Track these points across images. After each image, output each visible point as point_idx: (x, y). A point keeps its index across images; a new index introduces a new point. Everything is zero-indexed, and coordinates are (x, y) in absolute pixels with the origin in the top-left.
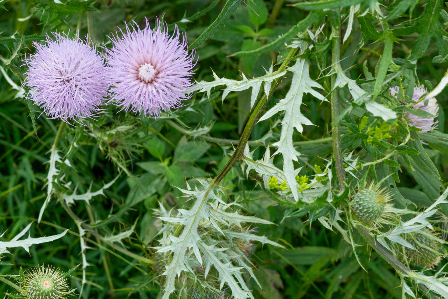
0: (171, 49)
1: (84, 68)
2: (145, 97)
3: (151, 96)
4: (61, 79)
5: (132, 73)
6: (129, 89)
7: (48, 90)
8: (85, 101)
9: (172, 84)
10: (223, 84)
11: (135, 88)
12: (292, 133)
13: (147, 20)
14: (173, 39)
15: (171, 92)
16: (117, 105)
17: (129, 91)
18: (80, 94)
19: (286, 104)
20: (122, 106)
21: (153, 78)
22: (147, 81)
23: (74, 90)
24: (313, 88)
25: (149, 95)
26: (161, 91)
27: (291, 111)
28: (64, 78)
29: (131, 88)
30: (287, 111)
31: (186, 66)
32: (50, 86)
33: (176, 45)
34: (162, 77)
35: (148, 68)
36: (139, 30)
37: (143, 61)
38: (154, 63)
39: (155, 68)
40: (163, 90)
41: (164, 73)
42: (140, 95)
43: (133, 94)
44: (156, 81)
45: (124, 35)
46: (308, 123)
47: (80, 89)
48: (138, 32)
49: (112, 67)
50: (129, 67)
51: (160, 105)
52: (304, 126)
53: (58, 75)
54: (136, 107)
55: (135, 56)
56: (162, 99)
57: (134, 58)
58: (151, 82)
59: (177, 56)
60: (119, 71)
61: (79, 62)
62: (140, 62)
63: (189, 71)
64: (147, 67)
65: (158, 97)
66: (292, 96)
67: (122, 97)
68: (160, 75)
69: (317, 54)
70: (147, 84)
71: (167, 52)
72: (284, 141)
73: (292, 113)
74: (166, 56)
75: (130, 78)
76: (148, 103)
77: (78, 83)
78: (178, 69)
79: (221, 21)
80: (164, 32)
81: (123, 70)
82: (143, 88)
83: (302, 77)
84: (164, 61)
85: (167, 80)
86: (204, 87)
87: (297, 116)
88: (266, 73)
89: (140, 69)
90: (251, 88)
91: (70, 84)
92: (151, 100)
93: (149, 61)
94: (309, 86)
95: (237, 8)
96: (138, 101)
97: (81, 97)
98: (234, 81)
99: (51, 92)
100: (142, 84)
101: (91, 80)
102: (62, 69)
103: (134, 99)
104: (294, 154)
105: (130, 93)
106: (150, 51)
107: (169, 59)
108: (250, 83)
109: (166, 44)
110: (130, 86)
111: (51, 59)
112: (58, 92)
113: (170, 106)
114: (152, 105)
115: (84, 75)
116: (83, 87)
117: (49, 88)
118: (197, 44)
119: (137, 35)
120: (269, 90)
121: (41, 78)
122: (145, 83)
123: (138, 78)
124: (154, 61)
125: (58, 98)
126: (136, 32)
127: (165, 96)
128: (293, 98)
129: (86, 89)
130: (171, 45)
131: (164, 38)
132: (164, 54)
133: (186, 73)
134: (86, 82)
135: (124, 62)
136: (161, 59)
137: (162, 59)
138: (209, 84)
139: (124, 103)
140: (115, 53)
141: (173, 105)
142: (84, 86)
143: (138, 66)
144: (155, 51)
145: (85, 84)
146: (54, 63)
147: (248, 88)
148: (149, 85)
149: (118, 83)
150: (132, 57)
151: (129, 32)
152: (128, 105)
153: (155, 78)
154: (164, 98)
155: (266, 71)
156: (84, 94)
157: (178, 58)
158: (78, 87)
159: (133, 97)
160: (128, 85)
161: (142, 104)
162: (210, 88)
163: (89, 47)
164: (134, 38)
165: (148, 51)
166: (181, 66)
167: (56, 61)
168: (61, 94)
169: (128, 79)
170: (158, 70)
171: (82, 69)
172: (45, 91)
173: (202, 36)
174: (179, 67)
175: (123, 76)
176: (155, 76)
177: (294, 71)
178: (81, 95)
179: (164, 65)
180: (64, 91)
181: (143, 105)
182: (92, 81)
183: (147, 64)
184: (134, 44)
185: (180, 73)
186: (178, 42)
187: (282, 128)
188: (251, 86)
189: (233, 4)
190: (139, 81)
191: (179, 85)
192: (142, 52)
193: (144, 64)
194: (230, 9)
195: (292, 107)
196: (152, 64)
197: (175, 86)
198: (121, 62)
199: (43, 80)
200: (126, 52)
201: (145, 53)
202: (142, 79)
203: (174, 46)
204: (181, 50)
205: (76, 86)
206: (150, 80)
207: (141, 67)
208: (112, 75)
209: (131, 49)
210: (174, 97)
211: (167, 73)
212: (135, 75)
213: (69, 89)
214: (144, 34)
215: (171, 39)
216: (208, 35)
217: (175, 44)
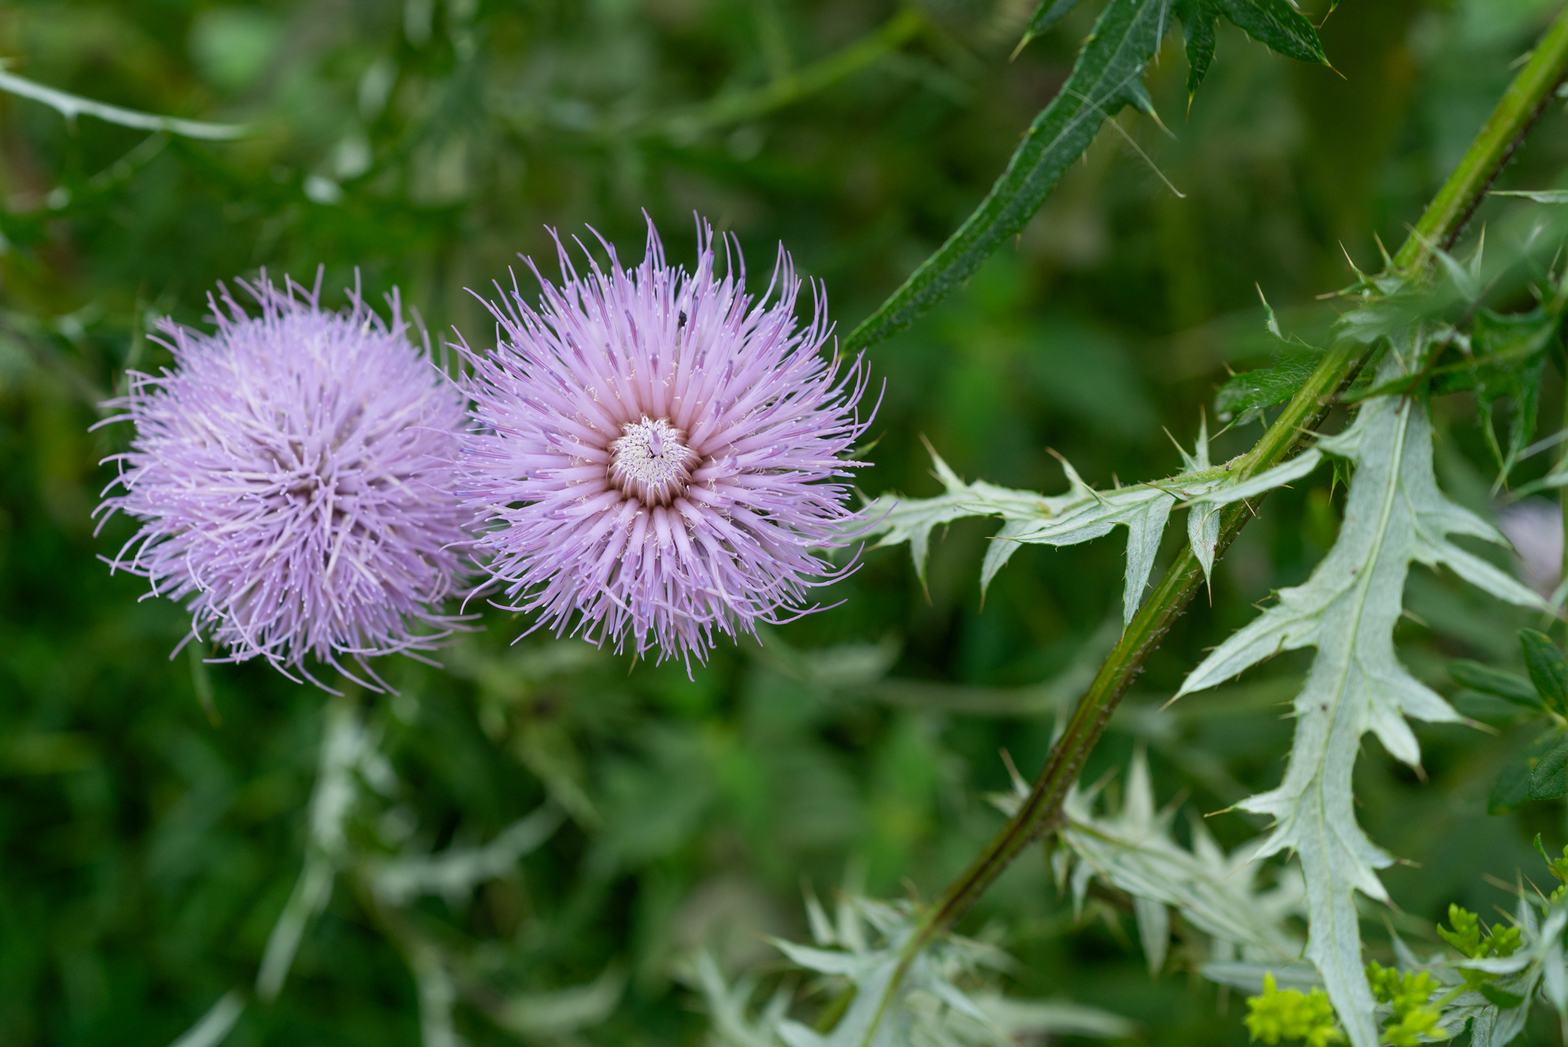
0: (760, 356)
1: (380, 436)
2: (638, 572)
3: (667, 566)
4: (269, 482)
5: (584, 463)
6: (571, 533)
7: (211, 535)
8: (374, 581)
9: (764, 513)
10: (987, 511)
11: (598, 531)
12: (1351, 758)
13: (649, 221)
14: (768, 308)
15: (762, 553)
16: (512, 608)
17: (565, 547)
18: (357, 552)
19: (1317, 615)
20: (540, 610)
21: (678, 485)
22: (650, 498)
23: (327, 532)
24: (1454, 539)
25: (658, 563)
26: (712, 547)
27: (1347, 648)
28: (283, 479)
29: (577, 527)
30: (1323, 646)
31: (829, 431)
32: (222, 513)
33: (783, 335)
34: (718, 482)
35: (657, 440)
36: (616, 269)
37: (633, 409)
38: (683, 418)
39: (685, 439)
40: (725, 543)
41: (727, 461)
42: (617, 565)
43: (587, 558)
44: (691, 500)
45: (548, 287)
46: (1438, 711)
47: (359, 528)
48: (610, 274)
49: (493, 433)
50: (567, 434)
51: (709, 612)
52: (1414, 724)
53: (259, 463)
54: (597, 618)
55: (598, 385)
56: (719, 582)
57: (590, 395)
58: (669, 502)
59: (784, 386)
60: (521, 454)
61: (360, 412)
62: (619, 413)
63: (841, 454)
64: (649, 436)
65: (702, 573)
66: (1348, 581)
67: (535, 572)
68: (711, 472)
69: (1490, 371)
70: (651, 511)
71: (742, 365)
72: (1306, 791)
73: (1354, 659)
74: (737, 383)
75: (574, 483)
76: (655, 599)
77: (348, 502)
78: (792, 443)
79: (1003, 215)
80: (730, 278)
81: (542, 450)
82: (631, 528)
83: (1400, 486)
84: (728, 408)
85: (742, 495)
86: (901, 524)
87: (1378, 674)
88: (1182, 463)
89: (620, 443)
90: (1121, 533)
91: (312, 507)
92: (670, 589)
93: (659, 406)
94: (1435, 530)
95: (1079, 155)
96: (609, 592)
97: (358, 564)
98: (1032, 498)
99: (222, 544)
100: (628, 512)
101: (407, 490)
102: (279, 439)
103: (592, 583)
104: (1362, 857)
105: (568, 555)
106: (665, 360)
107: (749, 401)
108: (1113, 510)
109: (736, 330)
110: (572, 523)
111: (227, 398)
112: (259, 543)
113: (756, 613)
114: (674, 610)
115: (375, 469)
116: (371, 520)
117: (213, 527)
118: (890, 323)
119: (605, 290)
120: (1213, 541)
121: (182, 481)
122: (643, 505)
123: (610, 484)
124: (684, 407)
125: (256, 568)
126: (603, 279)
127: (731, 568)
128: (1353, 587)
129: (382, 530)
130: (760, 336)
131: (727, 301)
132: (728, 377)
133: (824, 464)
134: (385, 496)
135: (545, 411)
136: (714, 398)
137: (720, 394)
138: (919, 512)
139: (544, 597)
140: (508, 373)
141: (769, 610)
142: (375, 516)
143: (610, 429)
144: (686, 361)
145: (381, 509)
146: (244, 415)
147: (1105, 529)
148: (660, 516)
149: (516, 505)
150: (583, 387)
151: (571, 278)
152: (561, 608)
153: (686, 483)
154: (727, 579)
155: (1185, 456)
156: (375, 549)
157: (789, 397)
158: (348, 522)
159: (584, 573)
160: (562, 517)
161: (628, 603)
162: (927, 529)
163: (406, 345)
164: (593, 307)
165: (655, 362)
166: (809, 430)
167: (255, 403)
168: (270, 552)
169: (563, 487)
170: (698, 450)
171: (368, 442)
172: (198, 536)
173: (915, 286)
174: (797, 434)
175: (536, 477)
176: (686, 475)
177: (1359, 457)
178: (363, 557)
179: (725, 428)
180: (281, 541)
181: (631, 611)
182: (409, 492)
183: (649, 423)
184: (593, 333)
185: (801, 462)
186: (790, 326)
187: (1298, 729)
188: (1120, 520)
189: (1065, 131)
190: (612, 496)
191: (797, 518)
192: (630, 367)
193: (639, 423)
194: (1050, 154)
195: (1350, 630)
196: (672, 423)
197: (775, 523)
198: (530, 413)
199: (191, 488)
200: (556, 367)
201: (642, 368)
202: (627, 488)
203: (772, 341)
204: (805, 361)
205: (339, 514)
206: (665, 495)
207: (623, 434)
208: (493, 471)
209: (578, 353)
210: (773, 570)
211: (744, 460)
212: (596, 471)
213: (308, 527)
214: (640, 285)
215: (759, 309)
216: (943, 280)
217: (779, 328)
